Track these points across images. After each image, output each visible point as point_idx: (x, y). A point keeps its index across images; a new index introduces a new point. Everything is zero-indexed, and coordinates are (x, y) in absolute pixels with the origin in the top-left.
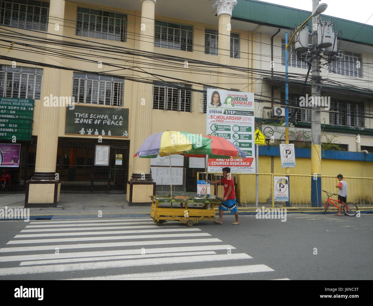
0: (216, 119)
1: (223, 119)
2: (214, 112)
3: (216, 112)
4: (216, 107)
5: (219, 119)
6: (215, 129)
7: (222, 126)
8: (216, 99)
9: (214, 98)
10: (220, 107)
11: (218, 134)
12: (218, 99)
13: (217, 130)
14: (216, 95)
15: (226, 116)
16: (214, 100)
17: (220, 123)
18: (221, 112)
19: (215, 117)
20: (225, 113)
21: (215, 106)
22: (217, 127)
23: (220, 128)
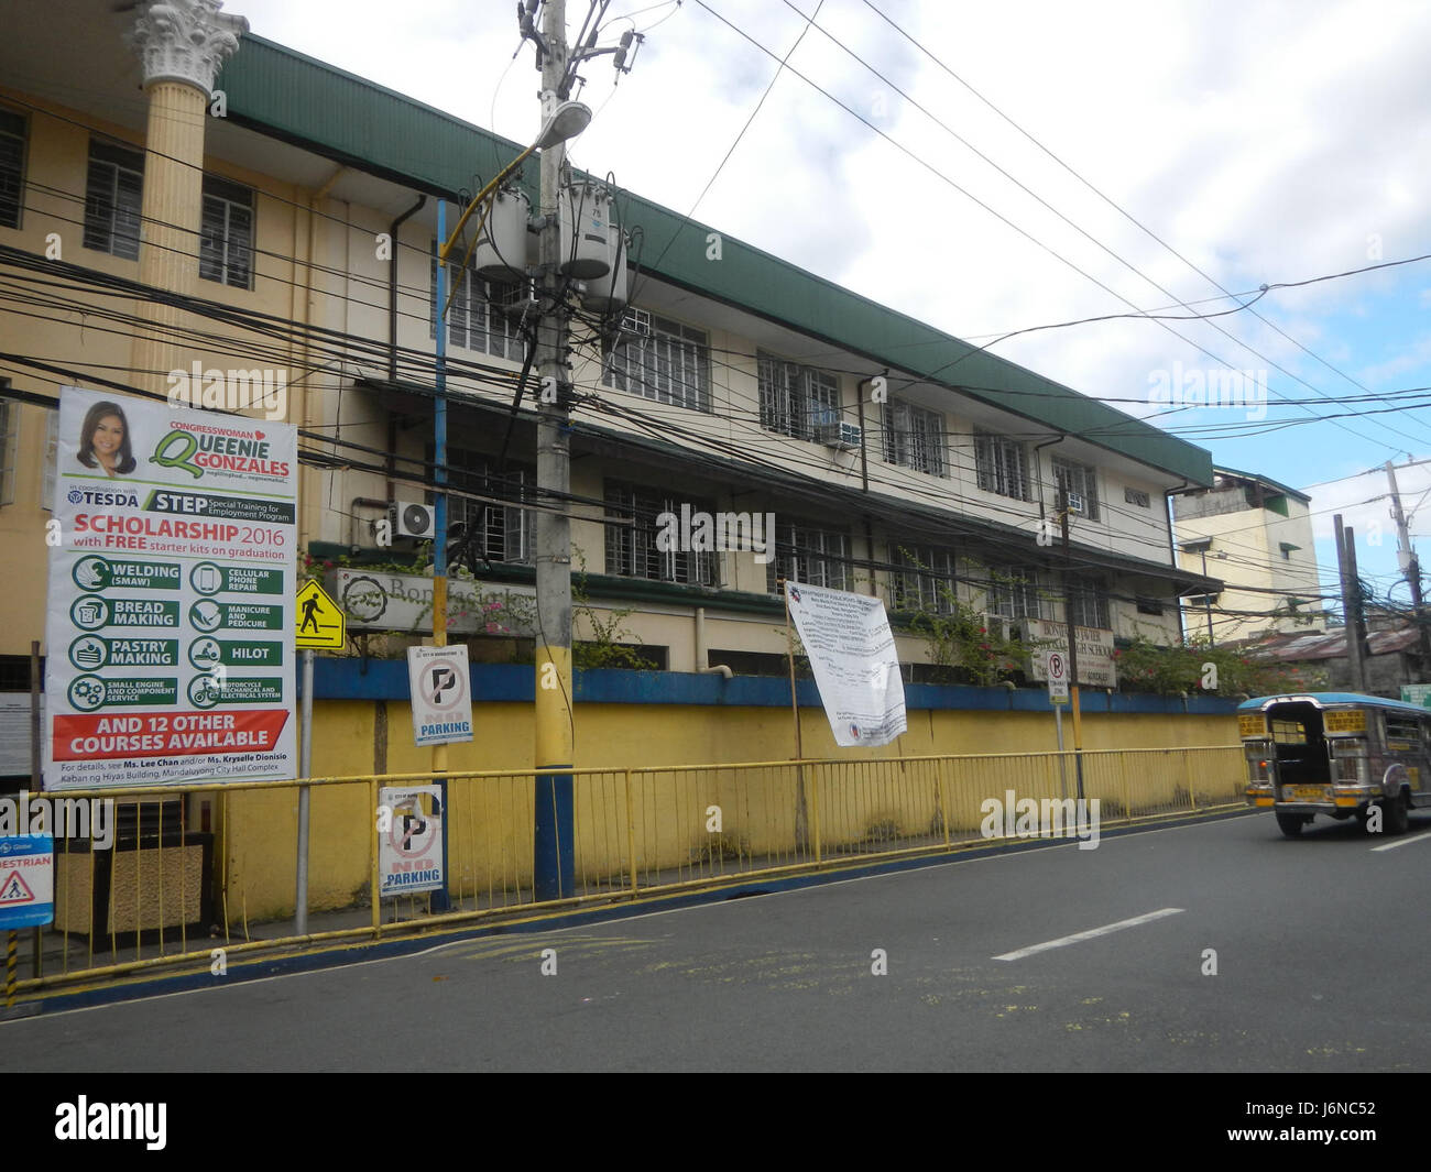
0: (102, 530)
1: (143, 534)
2: (93, 498)
3: (104, 501)
4: (106, 475)
5: (121, 531)
6: (98, 579)
7: (135, 563)
8: (106, 441)
9: (99, 434)
10: (128, 476)
11: (111, 603)
12: (117, 438)
13: (106, 583)
14: (110, 423)
15: (156, 519)
16: (96, 441)
17: (126, 550)
18: (133, 501)
19: (102, 523)
20: (153, 506)
21: (102, 471)
22: (107, 569)
23: (126, 575)
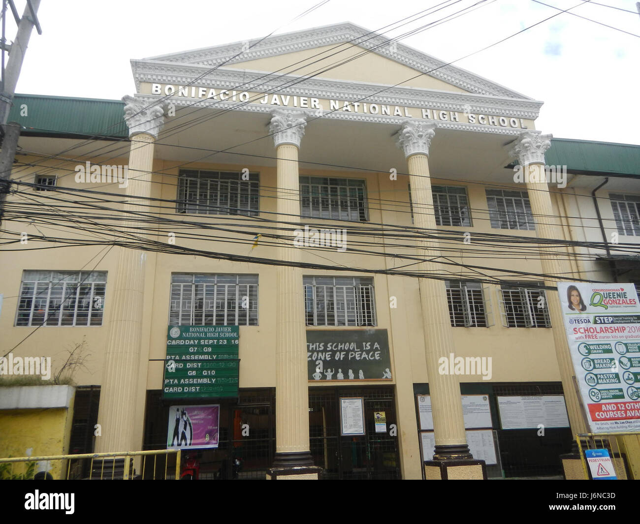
0: (583, 333)
1: (595, 333)
2: (577, 321)
3: (580, 322)
4: (578, 312)
5: (588, 333)
6: (587, 351)
7: (596, 345)
8: (575, 300)
9: (572, 298)
10: (585, 312)
11: (593, 360)
12: (578, 298)
13: (589, 353)
14: (574, 293)
15: (598, 326)
16: (572, 301)
17: (592, 340)
18: (589, 322)
19: (582, 331)
20: (595, 322)
21: (577, 311)
22: (588, 347)
23: (595, 349)
